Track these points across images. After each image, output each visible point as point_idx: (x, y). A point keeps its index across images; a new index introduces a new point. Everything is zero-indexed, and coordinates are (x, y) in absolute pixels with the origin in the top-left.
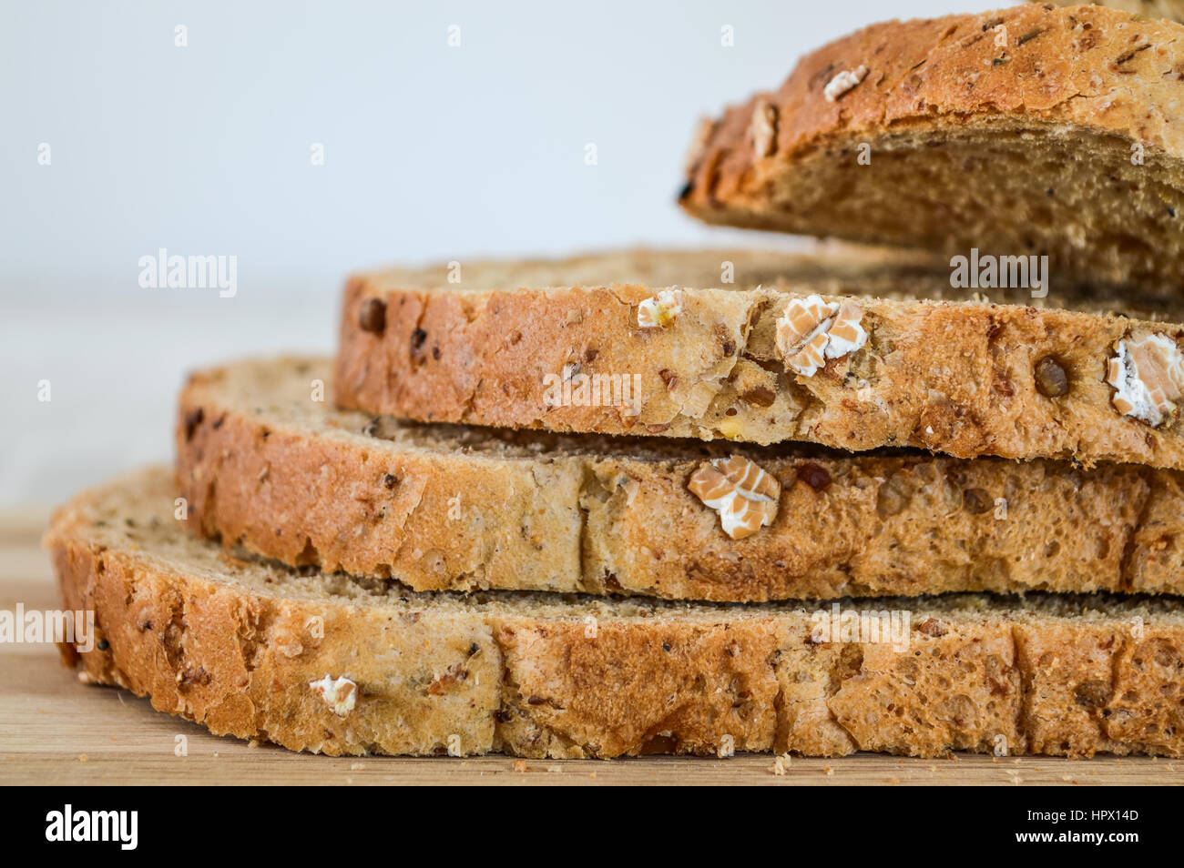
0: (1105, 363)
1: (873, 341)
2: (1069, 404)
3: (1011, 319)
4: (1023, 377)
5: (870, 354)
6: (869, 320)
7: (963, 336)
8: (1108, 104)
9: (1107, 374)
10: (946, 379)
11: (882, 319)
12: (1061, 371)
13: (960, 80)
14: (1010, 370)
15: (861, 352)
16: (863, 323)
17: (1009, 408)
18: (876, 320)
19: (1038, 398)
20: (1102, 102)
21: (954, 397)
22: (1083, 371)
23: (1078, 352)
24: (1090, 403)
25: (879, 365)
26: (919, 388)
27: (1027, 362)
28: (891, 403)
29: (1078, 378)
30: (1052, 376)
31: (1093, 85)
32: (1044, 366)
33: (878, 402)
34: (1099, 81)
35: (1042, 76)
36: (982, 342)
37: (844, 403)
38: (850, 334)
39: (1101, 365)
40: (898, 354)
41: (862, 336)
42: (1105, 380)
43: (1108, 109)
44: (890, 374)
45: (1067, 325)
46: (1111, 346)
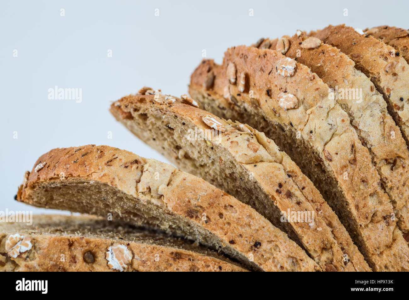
0: (105, 253)
1: (34, 247)
2: (94, 265)
3: (75, 240)
4: (80, 258)
5: (33, 251)
6: (33, 241)
7: (61, 245)
8: (102, 175)
9: (106, 256)
10: (55, 258)
11: (37, 241)
12: (91, 256)
13: (65, 167)
14: (75, 256)
15: (31, 250)
16: (31, 242)
17: (75, 267)
18: (35, 241)
19: (84, 264)
20: (101, 174)
21: (58, 263)
22: (98, 256)
23: (97, 250)
24: (100, 265)
25: (36, 254)
26: (47, 261)
27: (81, 253)
28: (39, 265)
29: (97, 257)
30: (89, 257)
31: (99, 169)
32: (86, 254)
33: (35, 265)
34: (100, 168)
35: (86, 166)
36: (67, 248)
37: (25, 265)
38: (27, 245)
39: (104, 254)
40: (42, 251)
41: (30, 246)
42: (105, 258)
43: (102, 176)
44: (39, 257)
45: (93, 242)
46: (107, 248)
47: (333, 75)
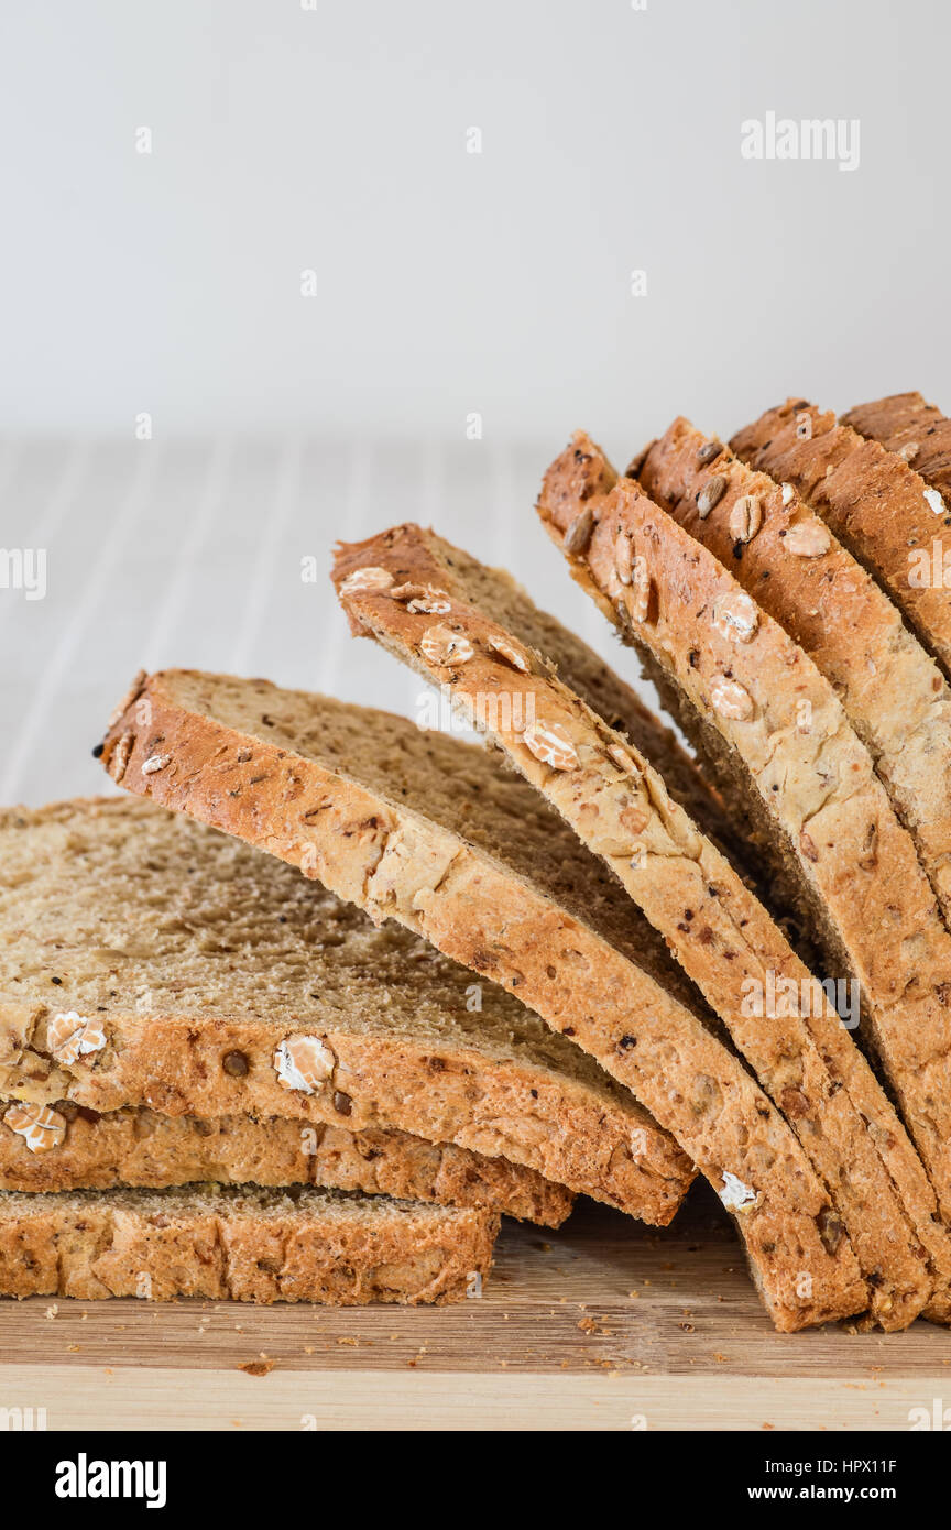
0: (272, 1056)
1: (112, 1041)
2: (246, 1082)
3: (204, 1030)
4: (214, 1067)
5: (109, 1051)
6: (110, 1028)
7: (171, 1041)
9: (273, 1063)
10: (159, 1069)
11: (117, 1029)
12: (241, 1061)
14: (204, 1063)
15: (105, 1049)
16: (105, 1031)
17: (203, 1086)
18: (114, 1029)
19: (225, 1078)
21: (165, 1080)
22: (256, 1061)
23: (252, 1049)
24: (261, 1082)
25: (115, 1058)
26: (140, 1075)
27: (217, 1057)
28: (123, 1083)
29: (253, 1065)
30: (234, 1065)
31: (285, 830)
32: (229, 1058)
33: (115, 1082)
34: (289, 827)
36: (185, 1045)
37: (92, 1081)
38: (95, 1040)
39: (269, 1058)
40: (128, 1051)
41: (102, 1042)
42: (272, 1067)
44: (122, 1065)
45: (243, 1033)
46: (276, 1045)
47: (841, 647)
